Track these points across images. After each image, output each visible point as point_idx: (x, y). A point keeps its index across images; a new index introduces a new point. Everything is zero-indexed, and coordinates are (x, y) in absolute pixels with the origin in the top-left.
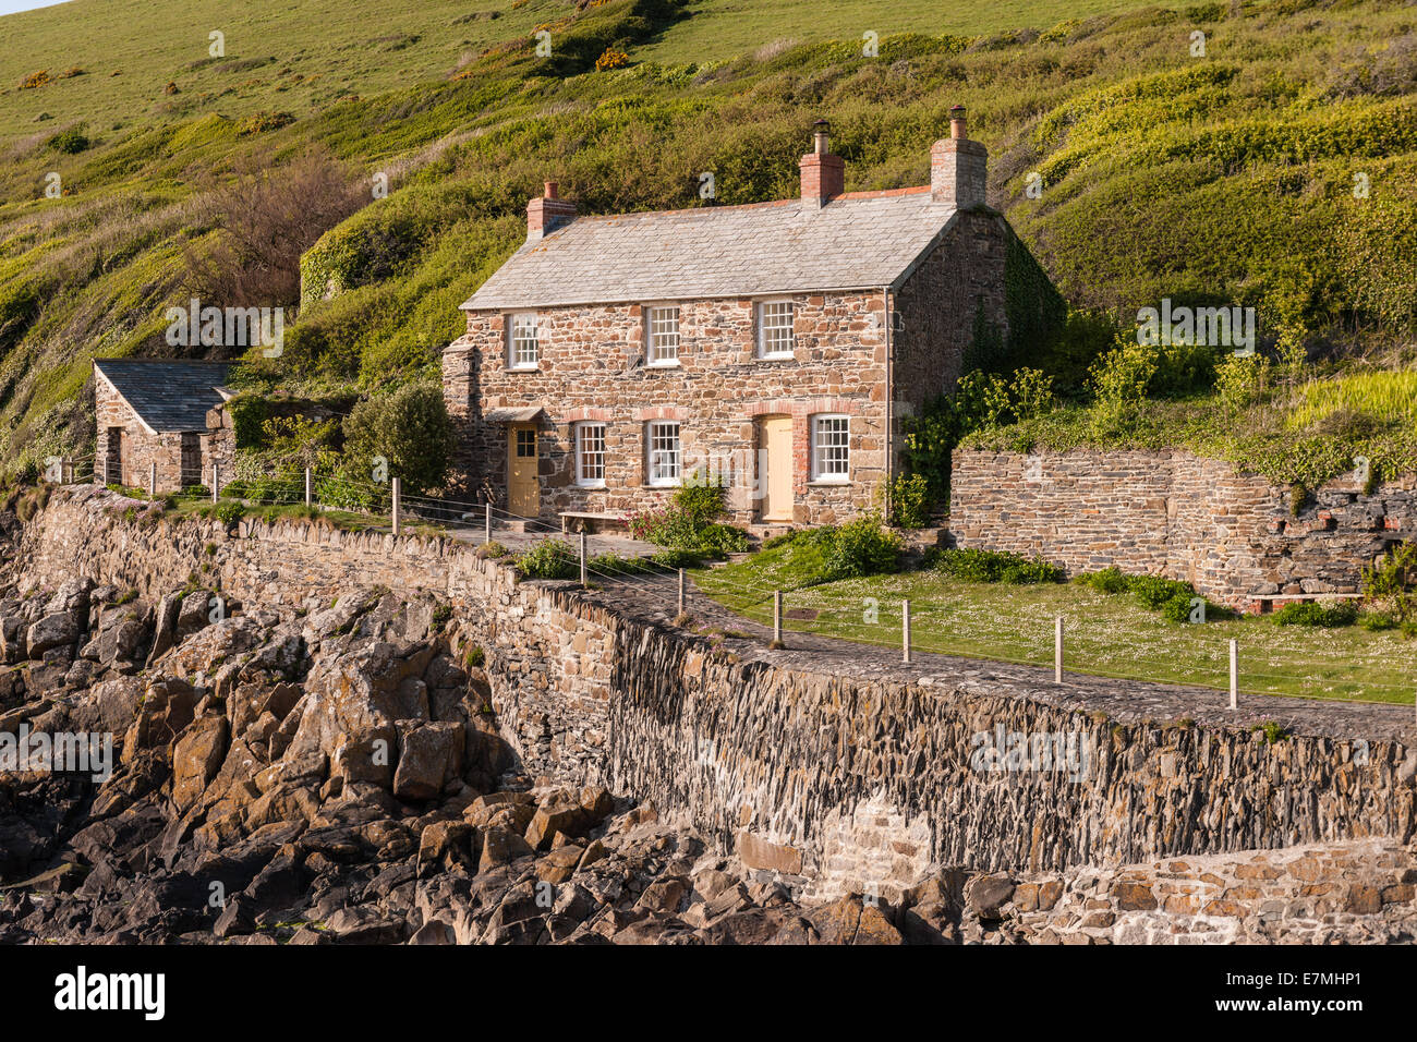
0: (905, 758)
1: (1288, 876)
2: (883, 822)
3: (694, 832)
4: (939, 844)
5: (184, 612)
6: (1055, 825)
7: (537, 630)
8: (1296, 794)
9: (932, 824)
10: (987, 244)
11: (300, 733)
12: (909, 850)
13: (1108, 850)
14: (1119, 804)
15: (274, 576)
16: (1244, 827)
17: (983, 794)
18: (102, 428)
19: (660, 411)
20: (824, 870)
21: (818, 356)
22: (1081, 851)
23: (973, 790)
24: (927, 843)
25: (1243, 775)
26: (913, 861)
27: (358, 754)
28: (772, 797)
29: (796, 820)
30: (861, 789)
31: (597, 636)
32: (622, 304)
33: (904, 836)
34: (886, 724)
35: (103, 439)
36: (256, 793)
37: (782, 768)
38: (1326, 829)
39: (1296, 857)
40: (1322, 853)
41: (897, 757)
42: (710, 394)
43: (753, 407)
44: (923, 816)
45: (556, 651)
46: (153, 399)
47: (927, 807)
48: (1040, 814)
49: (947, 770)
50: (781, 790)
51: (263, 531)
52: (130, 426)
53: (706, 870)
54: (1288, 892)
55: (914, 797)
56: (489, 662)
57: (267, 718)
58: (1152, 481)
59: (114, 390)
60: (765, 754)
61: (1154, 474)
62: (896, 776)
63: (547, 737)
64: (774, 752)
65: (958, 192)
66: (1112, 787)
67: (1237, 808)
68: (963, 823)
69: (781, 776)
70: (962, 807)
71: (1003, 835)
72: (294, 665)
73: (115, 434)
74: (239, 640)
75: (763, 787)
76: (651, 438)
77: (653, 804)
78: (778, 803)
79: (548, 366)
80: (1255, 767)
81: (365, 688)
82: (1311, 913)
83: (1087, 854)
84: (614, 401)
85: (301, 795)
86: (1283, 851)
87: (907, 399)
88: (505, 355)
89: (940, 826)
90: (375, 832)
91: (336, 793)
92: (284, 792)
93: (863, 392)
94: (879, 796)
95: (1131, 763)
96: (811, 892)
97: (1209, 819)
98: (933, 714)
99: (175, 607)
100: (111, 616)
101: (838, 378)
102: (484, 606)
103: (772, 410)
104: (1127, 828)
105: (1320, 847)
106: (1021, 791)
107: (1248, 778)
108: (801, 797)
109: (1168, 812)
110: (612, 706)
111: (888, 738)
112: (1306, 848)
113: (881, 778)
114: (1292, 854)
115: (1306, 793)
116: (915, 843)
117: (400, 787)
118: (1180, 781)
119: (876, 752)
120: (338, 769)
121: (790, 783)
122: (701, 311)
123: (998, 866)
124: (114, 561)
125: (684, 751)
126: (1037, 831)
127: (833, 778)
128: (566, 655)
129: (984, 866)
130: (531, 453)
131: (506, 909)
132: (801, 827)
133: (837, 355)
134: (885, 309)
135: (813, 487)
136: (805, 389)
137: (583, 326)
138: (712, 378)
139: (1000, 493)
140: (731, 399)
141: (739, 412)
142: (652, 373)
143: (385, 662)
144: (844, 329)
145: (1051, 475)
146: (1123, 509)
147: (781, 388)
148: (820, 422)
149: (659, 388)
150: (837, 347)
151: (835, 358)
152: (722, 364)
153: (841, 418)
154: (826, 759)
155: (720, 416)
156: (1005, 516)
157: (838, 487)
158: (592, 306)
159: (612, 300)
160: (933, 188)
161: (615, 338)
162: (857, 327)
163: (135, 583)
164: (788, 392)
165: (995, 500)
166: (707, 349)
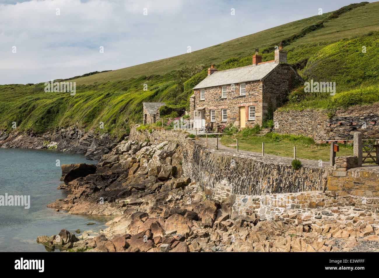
0: (230, 171)
1: (297, 199)
2: (225, 185)
3: (199, 187)
4: (234, 190)
6: (254, 186)
8: (300, 180)
9: (233, 185)
10: (287, 71)
11: (148, 167)
12: (228, 191)
13: (263, 192)
14: (265, 182)
15: (156, 139)
16: (289, 187)
17: (242, 179)
19: (224, 107)
20: (215, 195)
22: (258, 192)
23: (240, 178)
24: (232, 189)
25: (289, 176)
26: (229, 193)
27: (152, 170)
28: (209, 179)
32: (218, 86)
33: (228, 188)
34: (227, 164)
37: (211, 173)
38: (306, 188)
39: (299, 195)
40: (305, 194)
41: (228, 172)
42: (232, 103)
43: (239, 105)
47: (232, 182)
48: (251, 184)
49: (236, 174)
53: (198, 194)
54: (296, 203)
55: (230, 180)
56: (182, 154)
57: (145, 164)
59: (145, 108)
60: (209, 171)
62: (228, 175)
65: (280, 60)
66: (264, 178)
67: (287, 183)
68: (238, 185)
69: (210, 175)
70: (238, 182)
71: (245, 188)
73: (146, 115)
75: (208, 177)
76: (222, 112)
77: (195, 181)
78: (210, 181)
79: (206, 99)
80: (292, 174)
82: (301, 207)
83: (259, 192)
84: (216, 105)
86: (297, 193)
87: (266, 102)
88: (200, 98)
91: (147, 178)
94: (225, 179)
95: (268, 173)
97: (282, 185)
101: (253, 99)
103: (242, 106)
104: (266, 187)
105: (305, 192)
106: (248, 179)
107: (291, 176)
108: (213, 179)
109: (274, 184)
110: (193, 162)
112: (301, 193)
113: (225, 176)
114: (299, 194)
115: (303, 180)
116: (230, 189)
118: (277, 177)
119: (225, 170)
120: (149, 173)
121: (211, 177)
122: (230, 87)
123: (243, 194)
126: (250, 187)
127: (218, 175)
132: (212, 185)
133: (253, 94)
134: (261, 84)
135: (249, 121)
136: (247, 101)
137: (212, 91)
138: (232, 100)
139: (282, 121)
140: (235, 104)
141: (237, 107)
142: (222, 99)
143: (164, 154)
144: (254, 89)
145: (291, 117)
146: (304, 123)
147: (243, 101)
148: (250, 108)
149: (224, 102)
150: (253, 93)
151: (253, 95)
152: (234, 97)
153: (254, 106)
154: (217, 172)
155: (234, 107)
156: (283, 125)
157: (253, 120)
158: (213, 87)
159: (216, 85)
160: (275, 60)
161: (217, 93)
162: (256, 88)
163: (139, 141)
164: (245, 102)
165: (281, 122)
166: (232, 94)
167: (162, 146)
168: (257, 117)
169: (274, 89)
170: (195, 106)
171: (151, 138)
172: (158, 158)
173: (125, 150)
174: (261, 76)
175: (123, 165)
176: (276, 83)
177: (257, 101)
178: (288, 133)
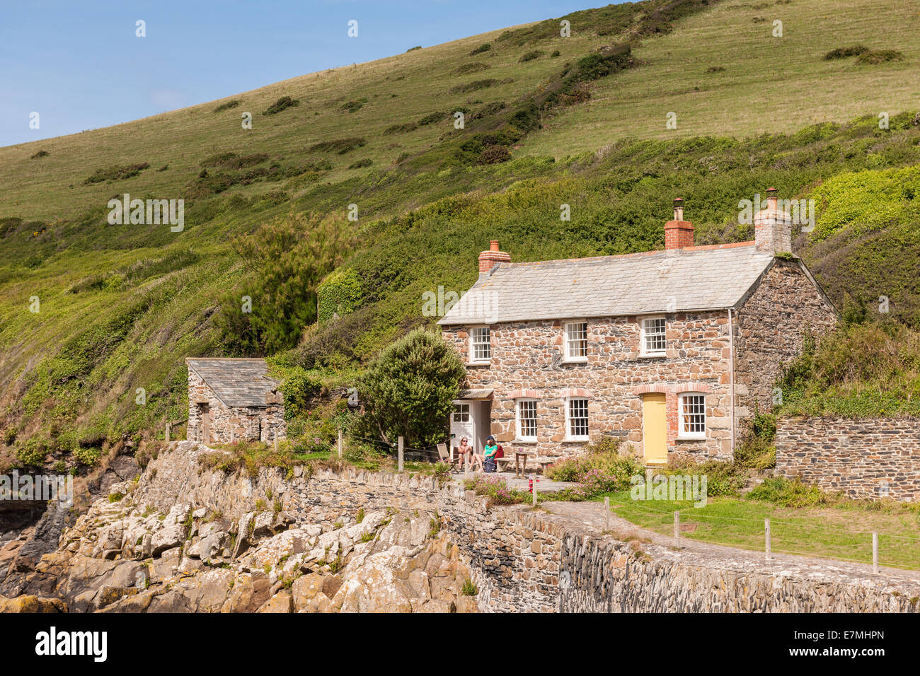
5: (258, 525)
7: (504, 538)
15: (318, 502)
18: (192, 404)
19: (575, 391)
21: (683, 354)
31: (549, 542)
32: (548, 321)
34: (759, 602)
35: (193, 411)
42: (608, 380)
43: (638, 388)
45: (518, 552)
46: (226, 384)
52: (212, 402)
57: (321, 597)
65: (774, 245)
72: (337, 561)
73: (201, 407)
74: (297, 545)
76: (568, 409)
79: (497, 362)
84: (542, 386)
87: (743, 382)
88: (467, 355)
99: (251, 522)
100: (207, 528)
101: (697, 369)
102: (465, 521)
103: (652, 391)
110: (561, 589)
122: (602, 325)
124: (207, 492)
133: (697, 354)
134: (729, 323)
135: (679, 442)
136: (674, 376)
137: (521, 335)
138: (610, 369)
139: (810, 445)
140: (624, 384)
141: (629, 392)
142: (569, 366)
143: (399, 560)
144: (701, 337)
145: (845, 432)
146: (896, 456)
147: (658, 376)
148: (685, 398)
149: (574, 376)
150: (696, 349)
151: (695, 356)
152: (617, 360)
153: (699, 395)
155: (616, 394)
156: (814, 460)
157: (698, 441)
158: (526, 323)
159: (540, 317)
160: (757, 243)
161: (543, 343)
162: (710, 335)
164: (663, 378)
165: (807, 450)
166: (607, 350)
167: (369, 528)
168: (714, 429)
169: (762, 339)
172: (389, 577)
174: (729, 297)
175: (193, 599)
176: (769, 320)
177: (714, 379)
178: (835, 485)
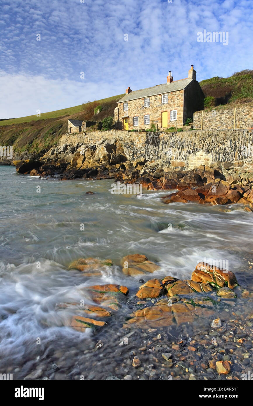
0: (206, 144)
2: (202, 155)
3: (162, 163)
4: (214, 158)
5: (79, 145)
7: (132, 139)
9: (213, 154)
11: (96, 156)
12: (208, 160)
15: (91, 139)
17: (223, 148)
18: (69, 128)
19: (147, 113)
20: (190, 165)
21: (172, 101)
23: (221, 147)
24: (212, 158)
26: (208, 162)
27: (104, 157)
28: (179, 154)
29: (183, 157)
30: (197, 150)
31: (143, 136)
32: (141, 98)
33: (207, 157)
34: (202, 138)
35: (69, 129)
36: (89, 163)
37: (180, 149)
41: (204, 144)
43: (161, 111)
44: (211, 153)
45: (135, 141)
46: (75, 123)
47: (211, 152)
48: (237, 150)
49: (215, 145)
50: (180, 152)
51: (90, 133)
52: (72, 127)
53: (166, 168)
55: (208, 150)
56: (123, 146)
57: (91, 155)
58: (229, 113)
59: (70, 122)
60: (177, 147)
61: (229, 112)
62: (204, 147)
63: (134, 154)
64: (179, 146)
65: (193, 77)
68: (220, 153)
69: (180, 150)
70: (219, 151)
71: (229, 155)
72: (94, 148)
73: (70, 128)
74: (87, 147)
75: (177, 153)
76: (145, 118)
77: (154, 160)
78: (180, 155)
79: (130, 109)
81: (105, 149)
84: (139, 113)
85: (96, 163)
88: (123, 109)
89: (214, 155)
90: (108, 166)
91: (101, 162)
92: (94, 163)
93: (179, 106)
94: (201, 151)
96: (187, 169)
98: (212, 135)
99: (78, 145)
100: (70, 147)
101: (174, 105)
102: (123, 138)
106: (232, 147)
108: (184, 153)
110: (146, 146)
111: (202, 141)
113: (201, 148)
116: (209, 158)
117: (111, 162)
119: (200, 143)
120: (102, 159)
121: (182, 151)
122: (153, 97)
123: (227, 160)
124: (70, 141)
125: (160, 150)
126: (236, 153)
127: (191, 149)
128: (137, 141)
129: (224, 161)
130: (127, 122)
131: (132, 173)
132: (185, 158)
133: (175, 101)
134: (183, 93)
135: (171, 121)
136: (170, 107)
138: (155, 107)
140: (158, 110)
142: (145, 108)
143: (108, 146)
144: (176, 97)
146: (223, 119)
147: (166, 107)
148: (172, 112)
152: (156, 105)
153: (175, 111)
154: (189, 146)
155: (156, 113)
157: (175, 121)
158: (136, 99)
159: (139, 98)
160: (189, 77)
161: (140, 104)
163: (73, 143)
166: (154, 103)
167: (102, 142)
168: (178, 118)
170: (119, 115)
171: (85, 139)
173: (62, 151)
